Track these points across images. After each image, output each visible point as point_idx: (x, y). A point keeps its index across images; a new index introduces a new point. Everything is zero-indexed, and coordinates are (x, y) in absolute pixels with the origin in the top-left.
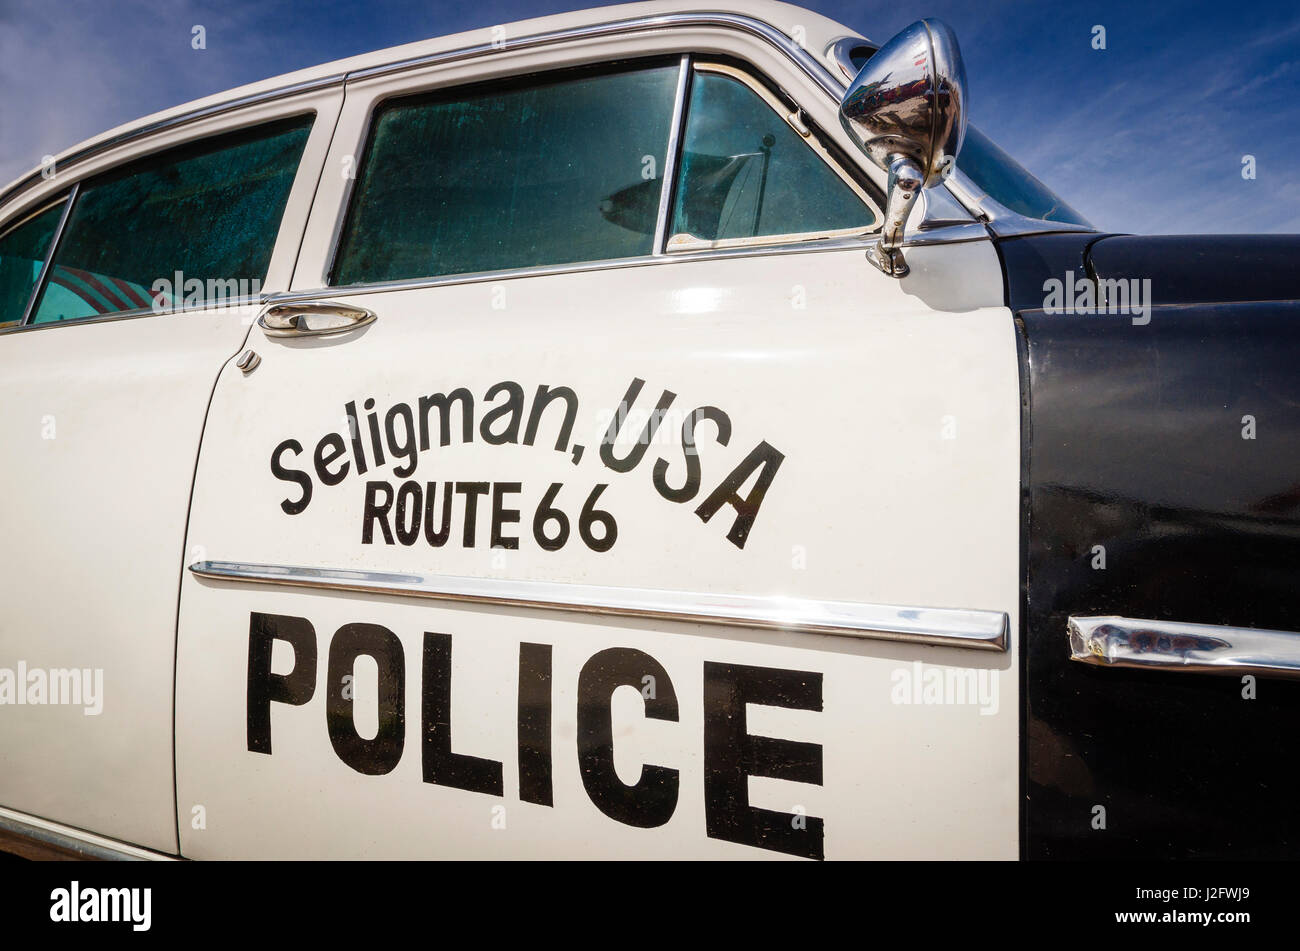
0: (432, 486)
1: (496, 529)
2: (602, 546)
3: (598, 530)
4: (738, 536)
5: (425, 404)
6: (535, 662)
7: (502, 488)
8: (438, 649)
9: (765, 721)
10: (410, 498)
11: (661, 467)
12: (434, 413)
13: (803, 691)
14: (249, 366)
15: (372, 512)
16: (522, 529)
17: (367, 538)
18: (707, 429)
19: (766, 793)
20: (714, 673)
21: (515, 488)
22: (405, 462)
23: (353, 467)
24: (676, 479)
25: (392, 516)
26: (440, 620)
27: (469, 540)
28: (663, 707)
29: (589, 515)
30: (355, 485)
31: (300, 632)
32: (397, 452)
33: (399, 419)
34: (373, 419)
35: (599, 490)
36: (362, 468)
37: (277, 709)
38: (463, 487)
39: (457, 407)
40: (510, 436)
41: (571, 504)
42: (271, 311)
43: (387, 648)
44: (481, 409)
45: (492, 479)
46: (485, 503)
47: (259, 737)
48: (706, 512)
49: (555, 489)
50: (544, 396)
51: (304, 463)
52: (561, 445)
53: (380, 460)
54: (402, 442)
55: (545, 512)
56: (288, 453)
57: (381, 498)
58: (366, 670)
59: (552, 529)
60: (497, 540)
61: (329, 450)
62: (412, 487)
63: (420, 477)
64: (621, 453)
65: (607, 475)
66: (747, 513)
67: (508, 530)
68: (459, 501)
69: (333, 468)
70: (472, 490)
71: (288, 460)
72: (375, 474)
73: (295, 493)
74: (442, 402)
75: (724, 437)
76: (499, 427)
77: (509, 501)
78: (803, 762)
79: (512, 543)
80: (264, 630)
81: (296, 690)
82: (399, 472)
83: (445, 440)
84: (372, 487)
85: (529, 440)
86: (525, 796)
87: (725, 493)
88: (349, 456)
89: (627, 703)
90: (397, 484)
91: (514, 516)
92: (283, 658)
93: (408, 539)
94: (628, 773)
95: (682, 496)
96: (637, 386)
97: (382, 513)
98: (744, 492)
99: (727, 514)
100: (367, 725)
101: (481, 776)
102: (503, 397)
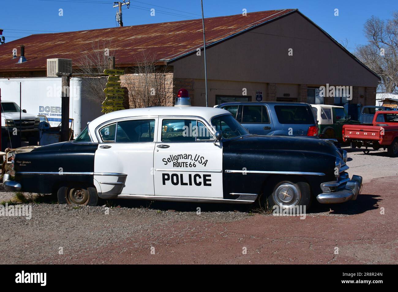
0: (180, 162)
1: (186, 166)
2: (195, 167)
3: (194, 166)
4: (205, 166)
6: (190, 176)
7: (186, 163)
8: (182, 175)
9: (207, 178)
10: (178, 163)
11: (199, 161)
12: (179, 156)
13: (210, 176)
15: (174, 165)
16: (188, 166)
17: (174, 167)
18: (202, 158)
19: (208, 182)
20: (204, 175)
22: (177, 160)
23: (172, 161)
24: (200, 162)
25: (176, 165)
26: (181, 173)
27: (184, 167)
28: (200, 177)
29: (194, 165)
30: (172, 162)
31: (168, 175)
33: (176, 157)
34: (173, 157)
35: (194, 163)
36: (173, 161)
37: (166, 181)
39: (181, 156)
40: (186, 158)
42: (158, 146)
43: (177, 175)
44: (183, 156)
46: (185, 164)
47: (164, 183)
48: (203, 164)
49: (191, 163)
50: (189, 155)
51: (166, 160)
52: (191, 159)
53: (174, 160)
54: (176, 159)
55: (190, 164)
57: (175, 163)
58: (175, 177)
60: (186, 167)
61: (169, 159)
63: (178, 162)
66: (205, 164)
67: (187, 166)
68: (182, 164)
69: (170, 161)
70: (184, 163)
71: (164, 160)
72: (174, 161)
73: (166, 163)
74: (180, 156)
75: (204, 159)
76: (185, 158)
77: (187, 164)
78: (210, 180)
79: (188, 167)
80: (164, 175)
81: (168, 179)
82: (176, 161)
83: (180, 159)
84: (174, 163)
85: (188, 159)
86: (190, 185)
87: (204, 163)
88: (171, 160)
89: (197, 178)
90: (176, 162)
91: (187, 165)
92: (166, 177)
93: (178, 167)
94: (198, 182)
96: (197, 155)
97: (175, 165)
98: (205, 163)
99: (204, 164)
100: (175, 181)
101: (186, 184)
102: (185, 155)
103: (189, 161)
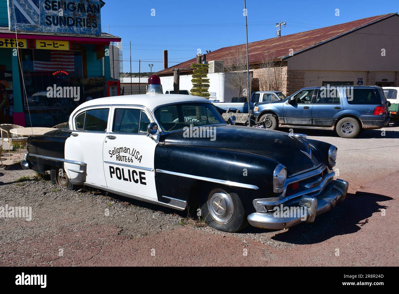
3: (132, 161)
4: (140, 162)
5: (120, 148)
9: (143, 176)
12: (120, 149)
14: (106, 142)
15: (117, 158)
21: (126, 157)
22: (119, 154)
28: (137, 175)
29: (131, 160)
31: (113, 168)
32: (118, 153)
38: (123, 156)
39: (122, 149)
41: (130, 158)
44: (124, 149)
45: (125, 156)
46: (124, 158)
50: (128, 149)
55: (128, 159)
56: (110, 151)
59: (129, 160)
61: (113, 152)
62: (119, 156)
64: (133, 155)
65: (132, 156)
69: (114, 153)
70: (124, 157)
71: (110, 152)
76: (125, 151)
79: (127, 161)
81: (113, 173)
84: (117, 156)
87: (139, 159)
88: (115, 152)
90: (118, 155)
91: (126, 159)
95: (137, 159)
98: (140, 159)
103: (127, 155)
